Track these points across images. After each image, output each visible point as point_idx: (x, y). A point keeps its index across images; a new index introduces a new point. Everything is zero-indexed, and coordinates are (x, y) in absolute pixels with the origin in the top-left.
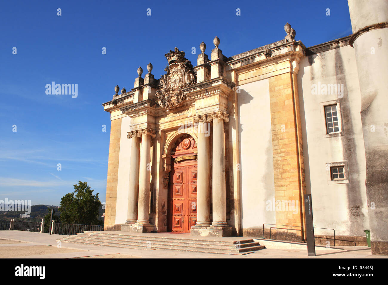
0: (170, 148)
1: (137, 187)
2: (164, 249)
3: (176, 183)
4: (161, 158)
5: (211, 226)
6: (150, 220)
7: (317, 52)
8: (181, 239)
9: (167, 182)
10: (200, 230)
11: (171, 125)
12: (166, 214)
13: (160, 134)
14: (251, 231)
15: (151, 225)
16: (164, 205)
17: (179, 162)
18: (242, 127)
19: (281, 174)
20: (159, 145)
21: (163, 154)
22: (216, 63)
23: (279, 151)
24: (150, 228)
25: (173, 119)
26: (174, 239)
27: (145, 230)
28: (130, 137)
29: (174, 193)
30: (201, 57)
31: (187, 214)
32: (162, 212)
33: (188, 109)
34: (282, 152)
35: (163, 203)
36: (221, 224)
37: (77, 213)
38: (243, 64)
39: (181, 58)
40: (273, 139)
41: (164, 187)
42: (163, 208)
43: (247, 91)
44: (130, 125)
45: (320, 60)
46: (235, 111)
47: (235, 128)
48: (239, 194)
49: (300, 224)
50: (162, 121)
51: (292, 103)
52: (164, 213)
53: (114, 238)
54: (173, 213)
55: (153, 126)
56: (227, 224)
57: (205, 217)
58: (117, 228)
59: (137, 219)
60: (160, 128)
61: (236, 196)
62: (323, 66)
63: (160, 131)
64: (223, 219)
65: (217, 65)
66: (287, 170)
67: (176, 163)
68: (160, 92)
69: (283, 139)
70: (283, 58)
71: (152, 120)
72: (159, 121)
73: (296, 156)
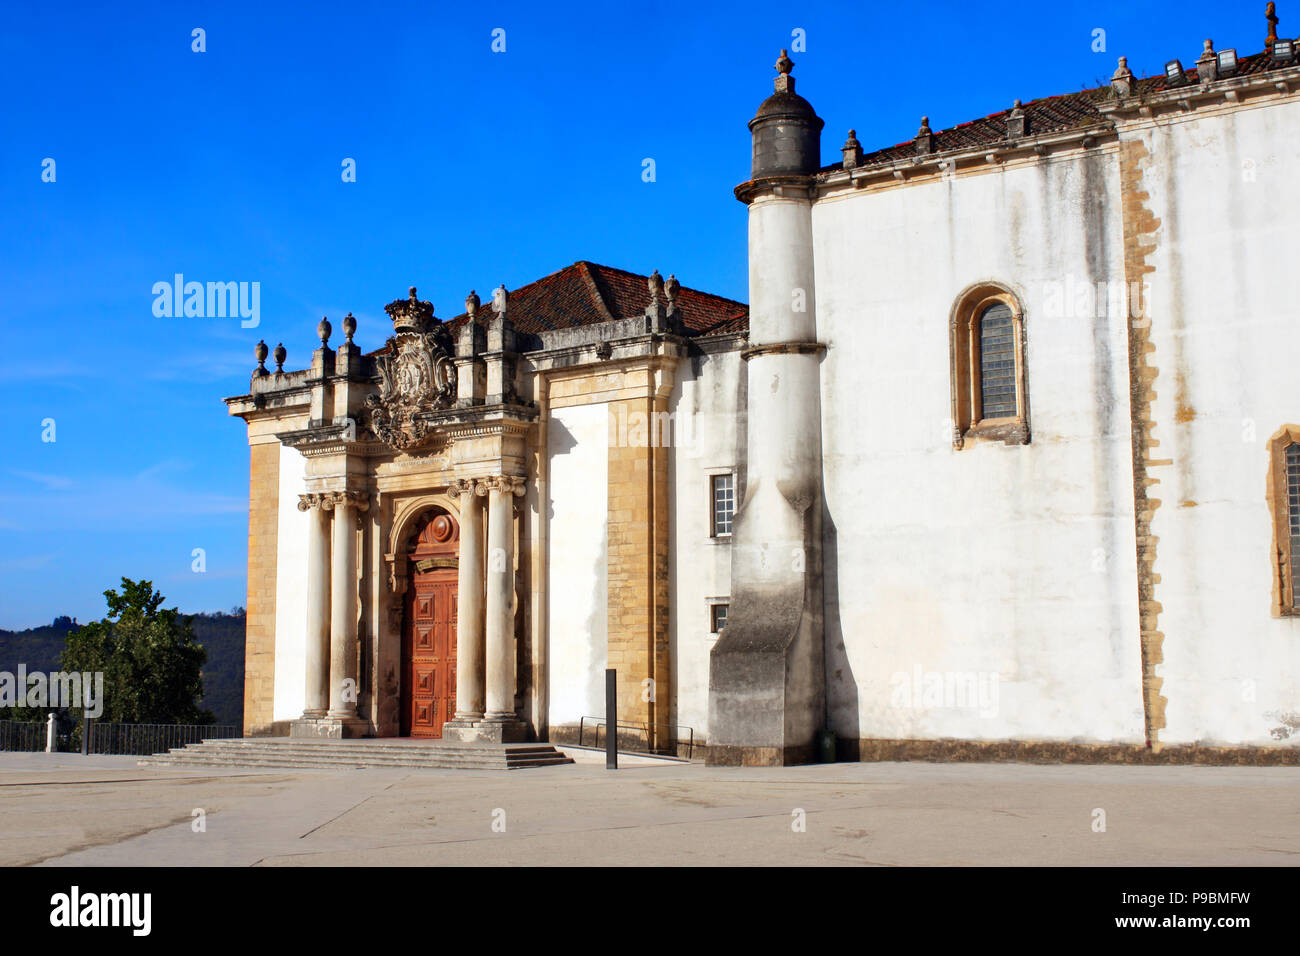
0: (404, 536)
1: (326, 633)
2: (382, 765)
3: (419, 622)
4: (383, 565)
5: (482, 721)
6: (360, 709)
7: (709, 350)
8: (416, 748)
9: (398, 618)
10: (461, 730)
11: (404, 484)
12: (398, 694)
13: (377, 503)
14: (564, 732)
15: (360, 721)
16: (392, 674)
17: (427, 571)
18: (554, 506)
19: (620, 617)
20: (376, 530)
21: (388, 552)
22: (497, 359)
23: (619, 568)
24: (360, 727)
25: (409, 469)
26: (402, 748)
27: (347, 733)
28: (304, 507)
29: (415, 645)
30: (467, 335)
31: (444, 695)
32: (387, 690)
33: (442, 452)
34: (623, 571)
35: (389, 669)
36: (502, 717)
37: (133, 691)
38: (556, 364)
39: (424, 320)
40: (609, 541)
41: (392, 631)
42: (389, 680)
43: (566, 424)
44: (305, 476)
45: (712, 371)
46: (538, 471)
47: (537, 511)
48: (543, 653)
49: (646, 719)
50: (383, 469)
51: (646, 468)
52: (392, 691)
53: (277, 750)
54: (414, 693)
55: (360, 483)
56: (516, 717)
57: (472, 702)
58: (281, 729)
59: (328, 708)
60: (378, 487)
61: (536, 658)
62: (717, 386)
63: (379, 494)
64: (506, 706)
65: (501, 362)
66: (630, 608)
67: (419, 573)
68: (377, 399)
69: (626, 544)
70: (636, 363)
71: (359, 468)
72: (377, 470)
73: (646, 581)
